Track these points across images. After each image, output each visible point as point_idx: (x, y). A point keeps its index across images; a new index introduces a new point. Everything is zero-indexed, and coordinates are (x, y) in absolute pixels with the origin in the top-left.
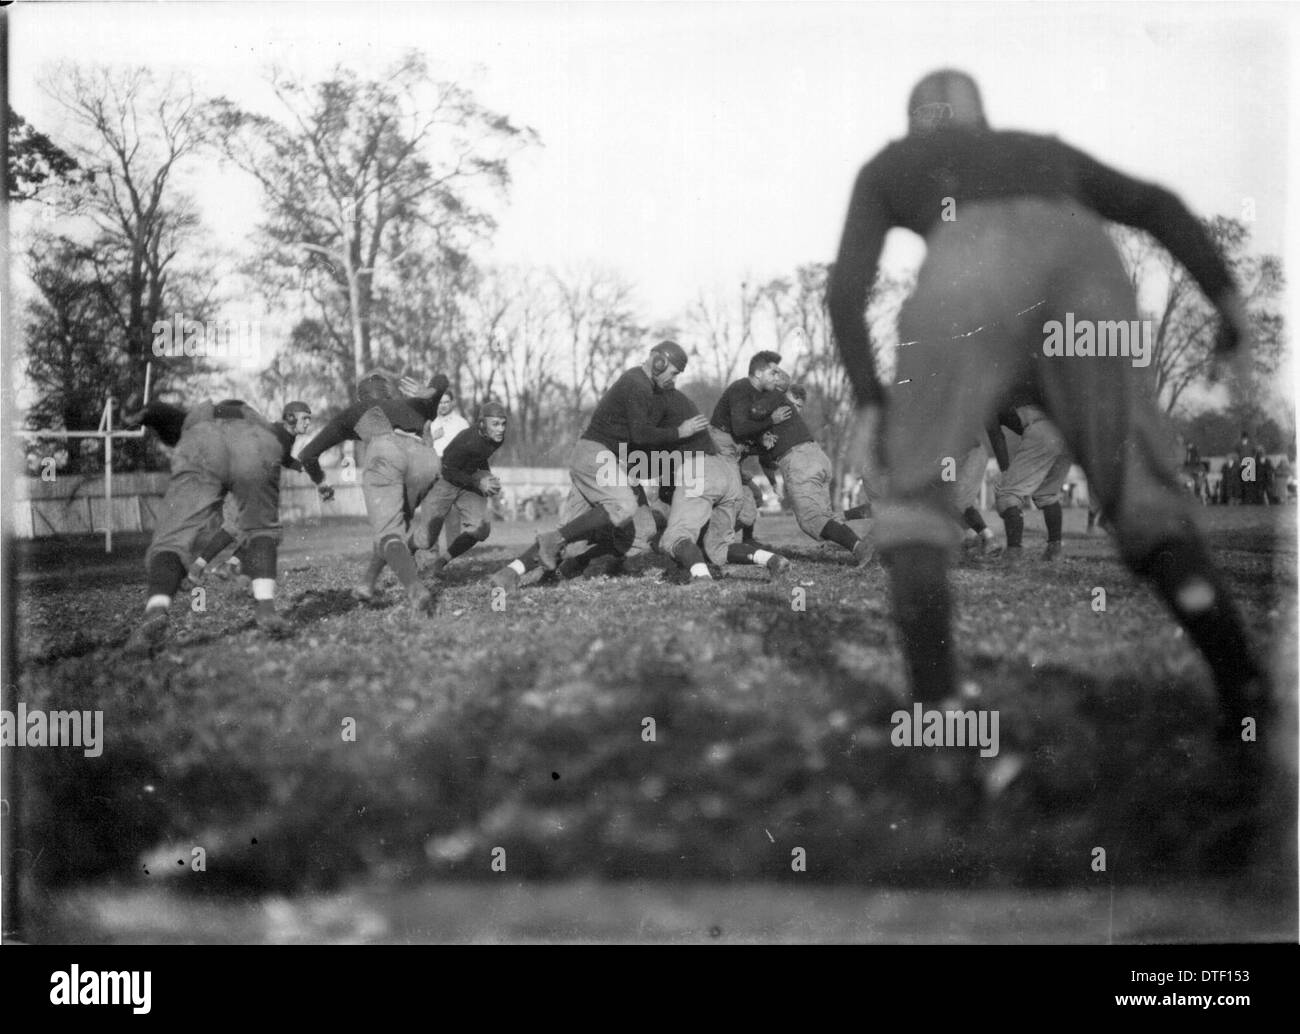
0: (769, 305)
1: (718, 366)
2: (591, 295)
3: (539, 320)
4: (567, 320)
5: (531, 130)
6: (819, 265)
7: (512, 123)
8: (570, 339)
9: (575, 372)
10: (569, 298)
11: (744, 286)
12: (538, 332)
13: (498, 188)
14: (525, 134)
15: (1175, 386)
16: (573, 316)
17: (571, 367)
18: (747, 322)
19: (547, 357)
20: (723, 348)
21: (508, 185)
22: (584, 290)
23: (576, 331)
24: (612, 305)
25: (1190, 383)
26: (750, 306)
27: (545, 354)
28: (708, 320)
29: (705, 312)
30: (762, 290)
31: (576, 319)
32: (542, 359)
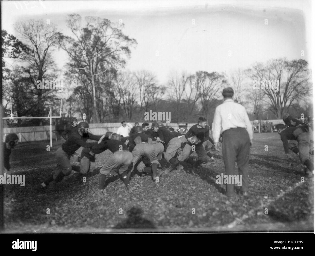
0: (189, 81)
1: (177, 96)
2: (144, 80)
3: (132, 86)
4: (139, 86)
5: (134, 39)
6: (202, 72)
7: (130, 38)
9: (141, 98)
10: (139, 80)
11: (183, 77)
12: (132, 89)
13: (127, 54)
14: (133, 40)
15: (291, 100)
16: (140, 84)
17: (140, 97)
18: (184, 85)
19: (134, 95)
21: (130, 53)
22: (142, 78)
23: (141, 88)
24: (150, 82)
26: (184, 83)
27: (134, 93)
28: (174, 85)
29: (174, 83)
30: (188, 78)
31: (141, 86)
32: (133, 95)
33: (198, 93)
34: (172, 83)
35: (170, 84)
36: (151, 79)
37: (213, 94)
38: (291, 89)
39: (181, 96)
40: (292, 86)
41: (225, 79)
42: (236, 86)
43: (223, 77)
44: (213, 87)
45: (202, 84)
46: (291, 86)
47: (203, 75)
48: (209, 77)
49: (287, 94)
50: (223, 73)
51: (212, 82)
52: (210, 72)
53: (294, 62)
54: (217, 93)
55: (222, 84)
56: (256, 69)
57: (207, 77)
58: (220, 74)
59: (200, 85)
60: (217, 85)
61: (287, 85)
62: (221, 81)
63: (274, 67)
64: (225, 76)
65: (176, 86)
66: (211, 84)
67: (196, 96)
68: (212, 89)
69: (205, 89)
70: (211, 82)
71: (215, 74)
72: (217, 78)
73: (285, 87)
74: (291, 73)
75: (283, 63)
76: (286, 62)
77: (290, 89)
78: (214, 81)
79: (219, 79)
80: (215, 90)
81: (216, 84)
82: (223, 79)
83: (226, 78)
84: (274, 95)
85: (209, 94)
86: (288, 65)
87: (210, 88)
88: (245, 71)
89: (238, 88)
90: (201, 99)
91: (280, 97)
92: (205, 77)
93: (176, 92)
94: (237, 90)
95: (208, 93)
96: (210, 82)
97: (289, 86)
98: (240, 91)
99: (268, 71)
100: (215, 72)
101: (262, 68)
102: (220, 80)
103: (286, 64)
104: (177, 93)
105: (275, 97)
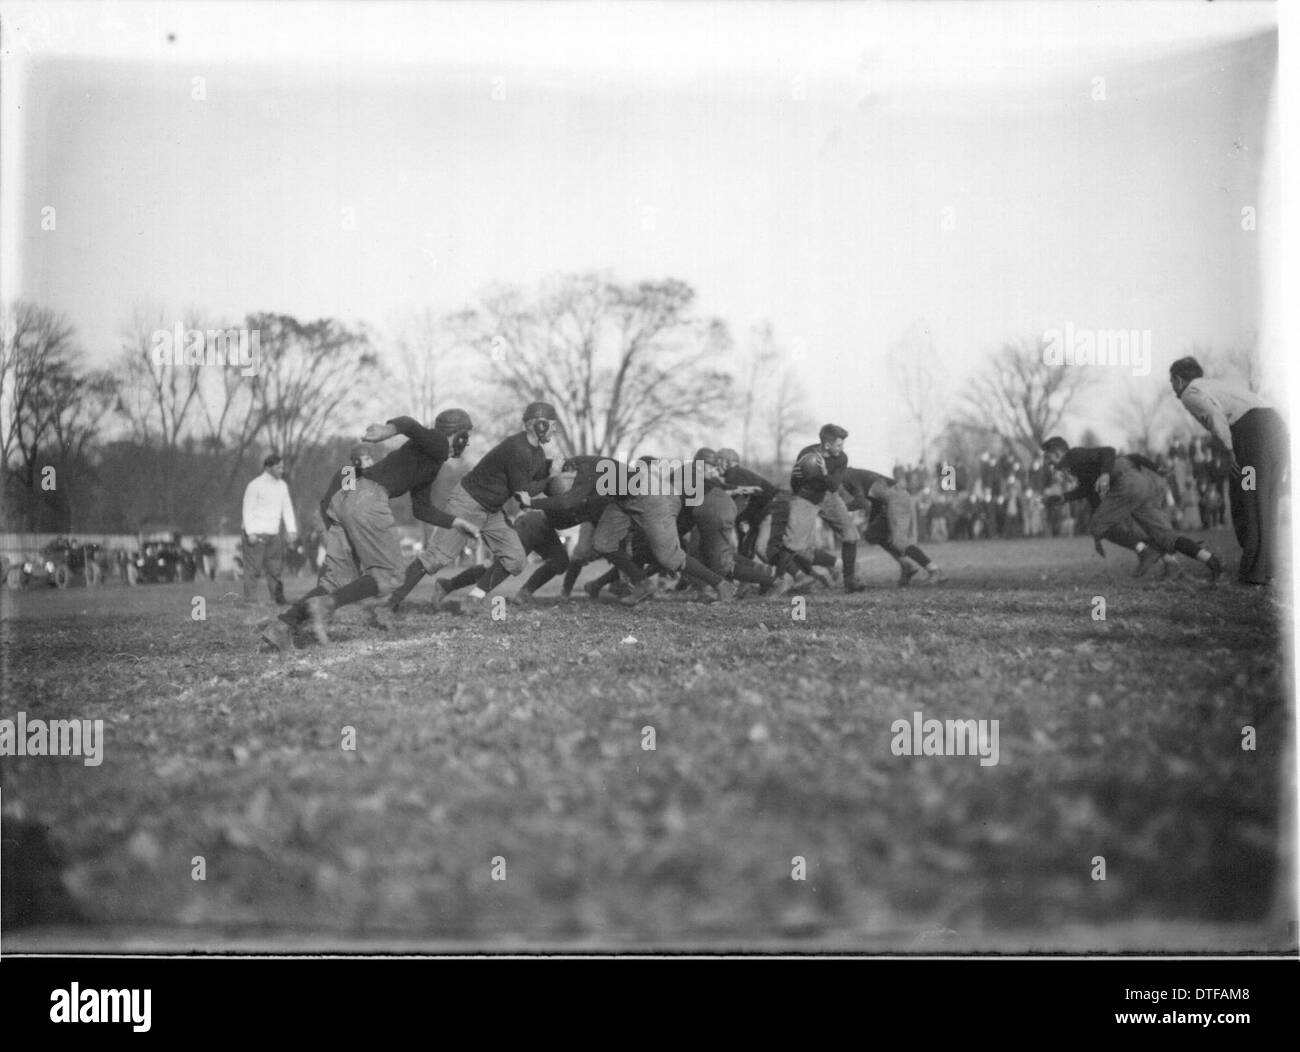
33: (258, 405)
34: (138, 359)
35: (132, 365)
37: (321, 410)
38: (635, 396)
39: (181, 420)
40: (636, 383)
41: (370, 352)
42: (415, 380)
43: (363, 339)
44: (323, 384)
45: (274, 368)
46: (631, 386)
47: (276, 328)
48: (303, 339)
49: (622, 415)
50: (362, 324)
51: (317, 362)
52: (305, 318)
53: (646, 288)
54: (337, 408)
55: (359, 369)
56: (494, 311)
57: (292, 337)
58: (353, 328)
59: (263, 372)
60: (337, 376)
61: (621, 378)
62: (355, 357)
63: (566, 304)
64: (371, 338)
65: (158, 373)
66: (313, 370)
67: (246, 423)
68: (316, 393)
69: (288, 388)
70: (310, 362)
71: (329, 326)
72: (338, 344)
73: (610, 385)
74: (632, 333)
75: (600, 291)
76: (611, 288)
77: (629, 396)
78: (324, 359)
79: (345, 349)
80: (330, 395)
81: (332, 372)
82: (361, 350)
83: (376, 346)
84: (569, 420)
85: (305, 411)
86: (621, 301)
87: (306, 386)
88: (450, 319)
89: (423, 388)
90: (270, 432)
91: (593, 425)
92: (283, 336)
93: (161, 400)
94: (419, 394)
95: (298, 410)
96: (305, 361)
97: (625, 384)
98: (433, 397)
99: (545, 323)
100: (329, 321)
101: (520, 309)
102: (351, 354)
103: (614, 296)
104: (164, 404)
105: (572, 428)
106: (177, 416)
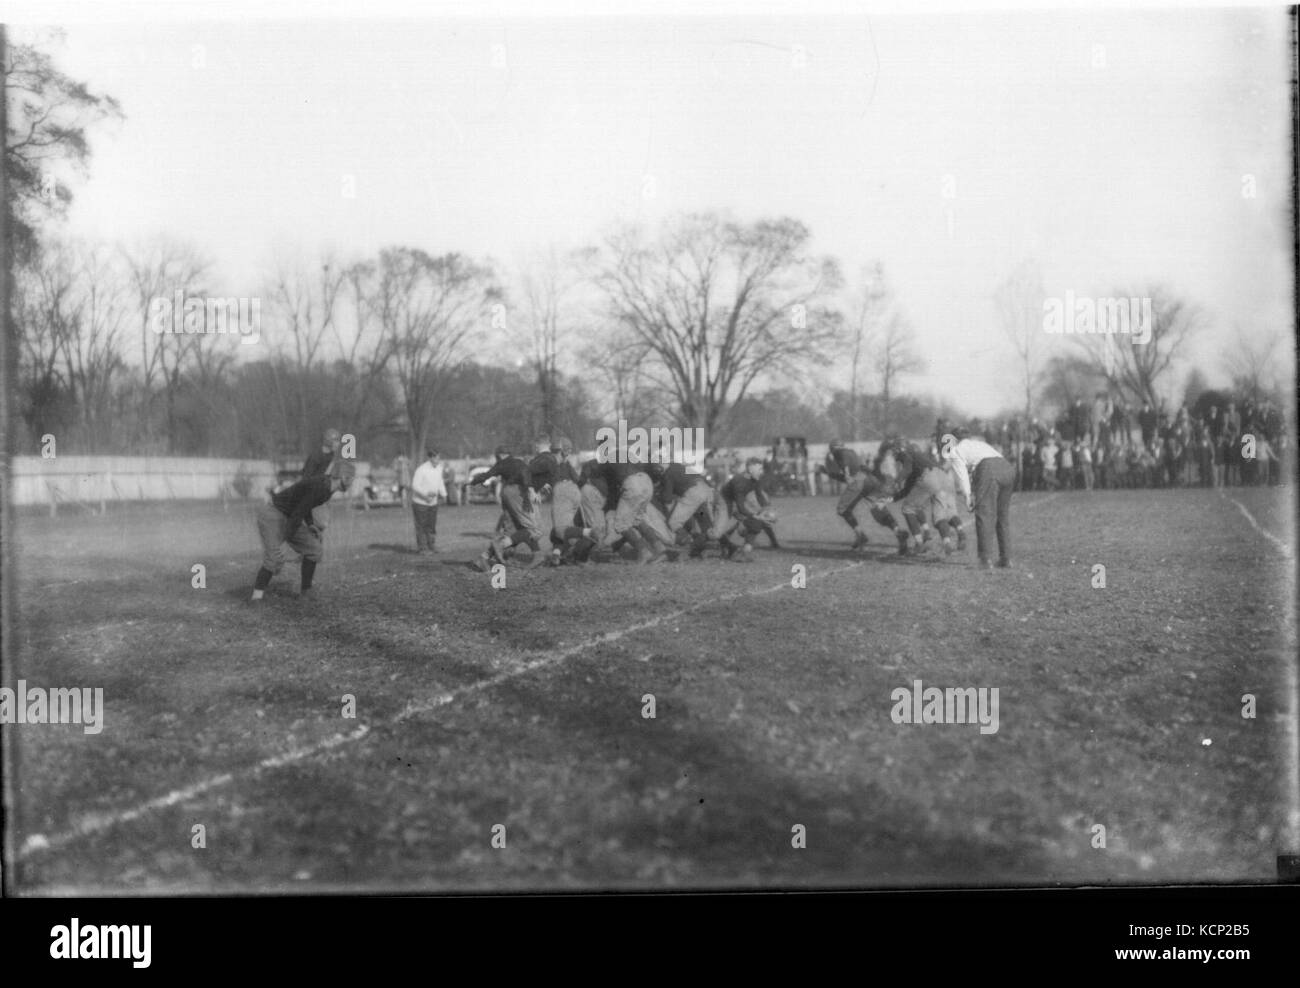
0: (351, 288)
1: (298, 349)
2: (162, 272)
3: (107, 298)
4: (138, 298)
5: (110, 100)
6: (403, 250)
7: (91, 91)
8: (139, 318)
9: (145, 351)
10: (140, 277)
11: (326, 268)
12: (107, 308)
13: (76, 160)
14: (104, 104)
15: (746, 375)
16: (143, 293)
17: (142, 347)
18: (329, 305)
19: (115, 336)
20: (304, 329)
21: (86, 157)
22: (155, 267)
23: (147, 310)
24: (187, 283)
25: (759, 373)
26: (331, 290)
27: (114, 331)
28: (288, 301)
29: (286, 293)
30: (343, 273)
31: (146, 299)
32: (110, 338)
33: (388, 335)
34: (277, 290)
35: (271, 296)
36: (193, 273)
37: (447, 342)
38: (750, 332)
39: (315, 347)
40: (750, 320)
41: (496, 285)
42: (538, 313)
43: (490, 274)
44: (449, 317)
45: (405, 299)
46: (746, 322)
47: (408, 262)
48: (433, 272)
49: (736, 351)
50: (489, 258)
51: (446, 293)
53: (764, 227)
54: (462, 339)
55: (485, 301)
56: (616, 248)
57: (423, 270)
58: (479, 261)
59: (393, 303)
60: (464, 308)
61: (735, 316)
62: (481, 290)
63: (685, 242)
64: (497, 271)
65: (294, 300)
66: (441, 302)
67: (377, 349)
68: (444, 324)
69: (417, 320)
70: (438, 296)
71: (458, 260)
72: (467, 278)
73: (725, 323)
74: (748, 272)
75: (718, 230)
76: (730, 227)
77: (743, 333)
78: (453, 292)
79: (473, 283)
80: (457, 327)
81: (460, 304)
82: (488, 283)
83: (502, 280)
84: (684, 356)
85: (432, 341)
86: (738, 241)
87: (434, 316)
88: (572, 255)
89: (546, 322)
90: (399, 360)
91: (707, 359)
92: (414, 271)
93: (296, 330)
94: (542, 327)
95: (426, 340)
96: (434, 293)
97: (740, 321)
98: (554, 331)
99: (665, 261)
100: (457, 256)
101: (641, 247)
102: (478, 288)
103: (733, 236)
104: (300, 332)
105: (687, 362)
106: (312, 345)
